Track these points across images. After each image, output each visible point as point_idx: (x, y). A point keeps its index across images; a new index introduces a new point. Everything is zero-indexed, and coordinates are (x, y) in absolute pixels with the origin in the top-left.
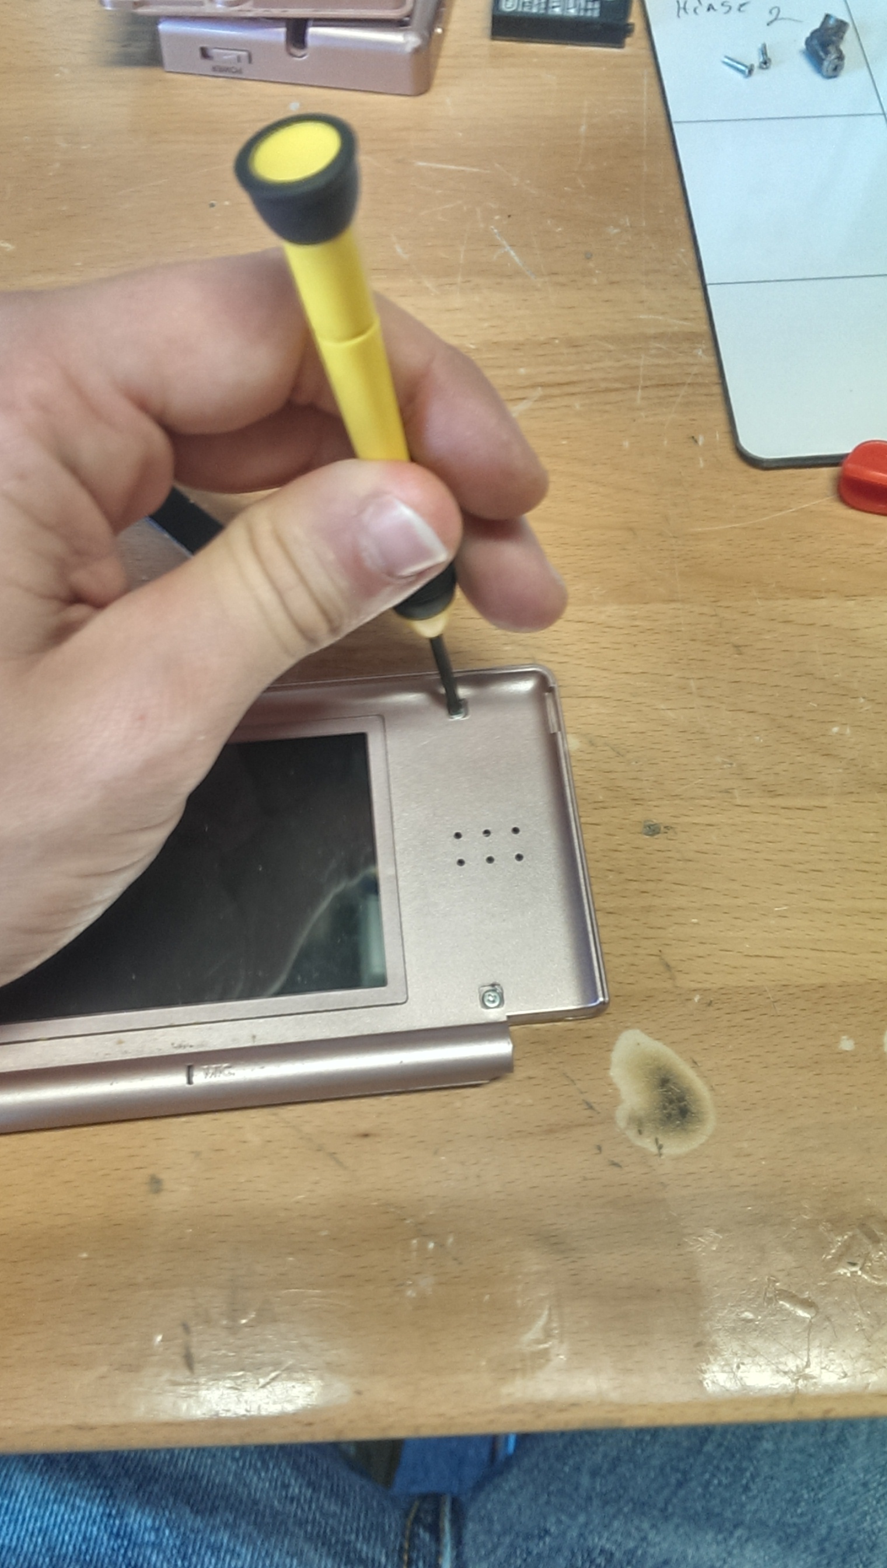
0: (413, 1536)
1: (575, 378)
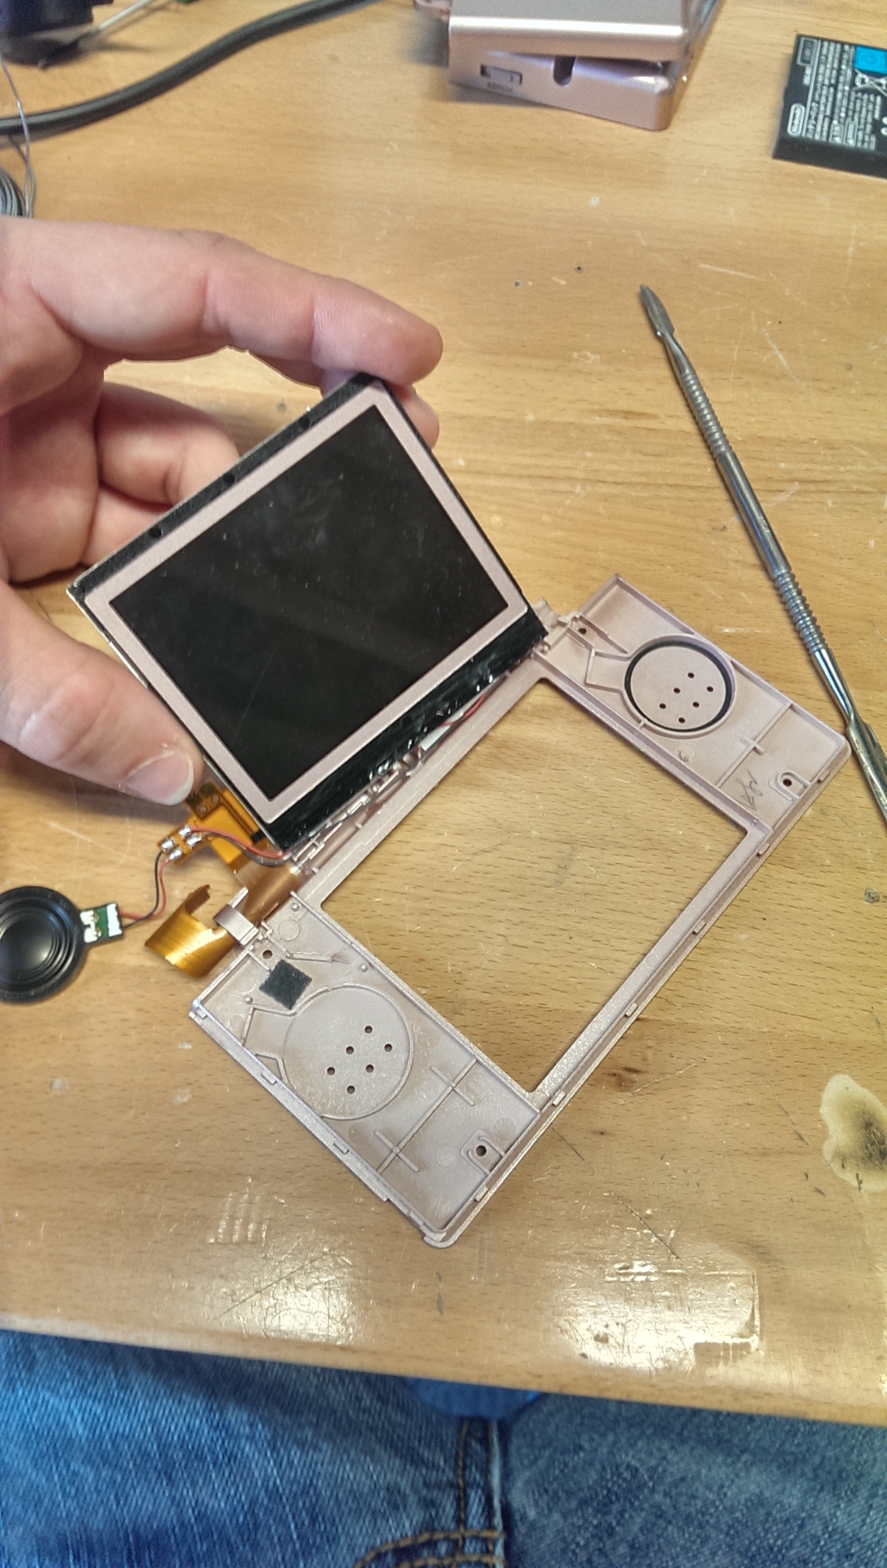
0: (467, 1445)
1: (829, 477)
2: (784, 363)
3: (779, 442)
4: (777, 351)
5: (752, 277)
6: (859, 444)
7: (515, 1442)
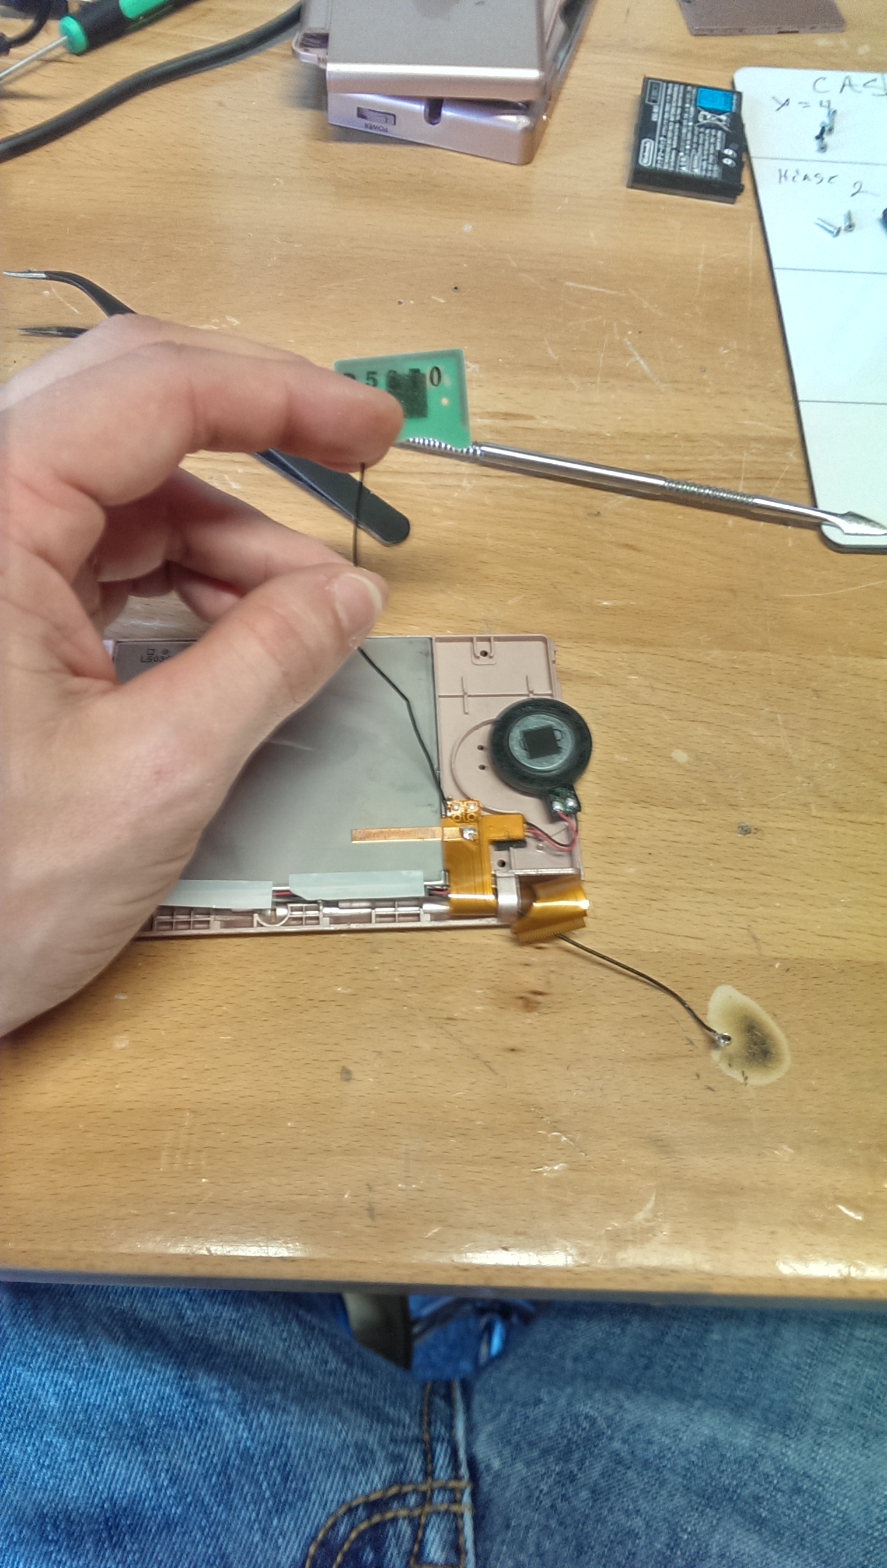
2: (645, 367)
3: (645, 437)
4: (638, 358)
5: (613, 292)
6: (715, 437)
7: (477, 1399)
